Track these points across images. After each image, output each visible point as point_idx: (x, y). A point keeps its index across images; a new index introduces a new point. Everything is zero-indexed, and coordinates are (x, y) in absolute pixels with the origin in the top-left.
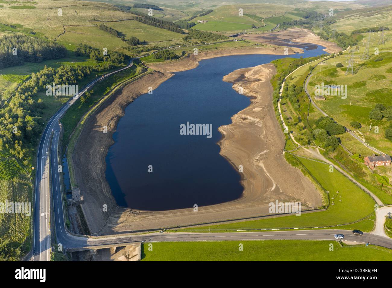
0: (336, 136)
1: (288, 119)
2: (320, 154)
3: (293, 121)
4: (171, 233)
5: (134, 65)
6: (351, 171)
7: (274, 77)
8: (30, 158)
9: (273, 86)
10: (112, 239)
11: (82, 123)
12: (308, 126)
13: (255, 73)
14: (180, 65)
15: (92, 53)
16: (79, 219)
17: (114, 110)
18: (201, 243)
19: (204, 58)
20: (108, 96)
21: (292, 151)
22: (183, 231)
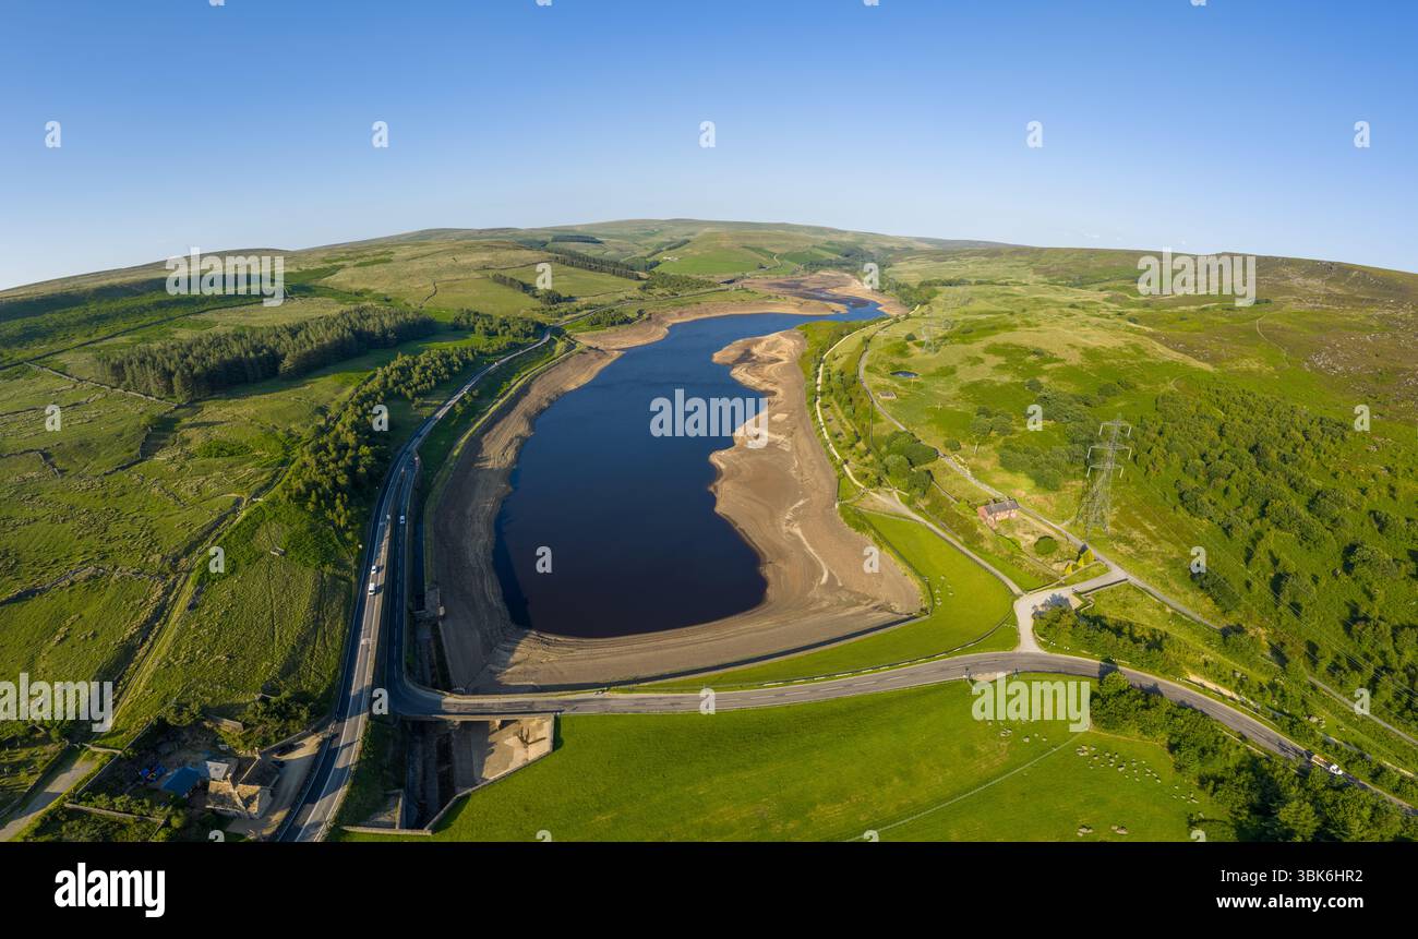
0: (924, 467)
1: (837, 436)
2: (901, 503)
3: (845, 439)
4: (621, 696)
5: (551, 339)
6: (957, 533)
7: (804, 355)
8: (358, 526)
9: (805, 372)
10: (494, 704)
11: (456, 453)
12: (873, 449)
13: (770, 348)
14: (635, 335)
15: (479, 324)
16: (434, 651)
17: (516, 426)
18: (687, 716)
19: (678, 321)
20: (505, 398)
21: (852, 500)
22: (646, 691)
